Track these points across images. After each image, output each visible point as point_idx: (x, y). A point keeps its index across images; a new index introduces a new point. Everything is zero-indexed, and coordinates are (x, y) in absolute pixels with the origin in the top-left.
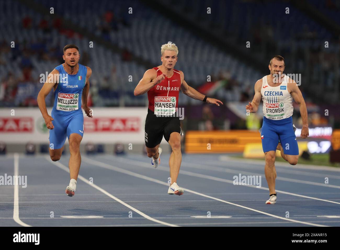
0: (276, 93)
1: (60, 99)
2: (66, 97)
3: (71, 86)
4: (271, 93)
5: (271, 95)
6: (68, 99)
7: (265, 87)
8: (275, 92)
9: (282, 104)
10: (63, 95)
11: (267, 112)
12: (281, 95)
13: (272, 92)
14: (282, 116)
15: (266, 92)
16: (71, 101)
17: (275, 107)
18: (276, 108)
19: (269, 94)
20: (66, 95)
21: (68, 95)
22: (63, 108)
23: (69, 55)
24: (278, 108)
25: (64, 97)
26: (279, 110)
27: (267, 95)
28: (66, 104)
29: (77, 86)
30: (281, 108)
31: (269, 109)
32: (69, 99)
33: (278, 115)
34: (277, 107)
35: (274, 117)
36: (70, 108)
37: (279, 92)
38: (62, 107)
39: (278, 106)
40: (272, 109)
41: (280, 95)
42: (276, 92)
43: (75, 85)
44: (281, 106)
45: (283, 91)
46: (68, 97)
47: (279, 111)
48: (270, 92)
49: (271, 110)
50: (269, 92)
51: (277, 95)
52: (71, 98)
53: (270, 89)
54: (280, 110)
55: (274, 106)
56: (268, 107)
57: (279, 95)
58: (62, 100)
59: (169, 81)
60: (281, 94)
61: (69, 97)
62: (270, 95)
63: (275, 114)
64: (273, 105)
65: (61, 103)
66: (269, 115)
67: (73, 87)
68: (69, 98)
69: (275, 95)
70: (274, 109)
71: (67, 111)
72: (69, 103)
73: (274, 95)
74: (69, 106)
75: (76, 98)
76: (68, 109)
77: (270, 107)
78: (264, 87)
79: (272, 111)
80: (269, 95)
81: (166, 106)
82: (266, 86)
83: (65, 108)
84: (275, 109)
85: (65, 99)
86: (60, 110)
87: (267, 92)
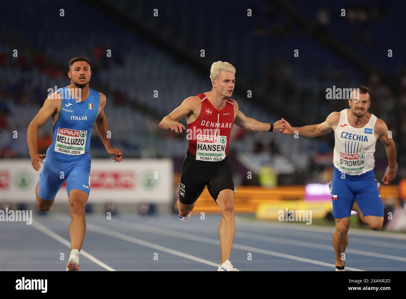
0: (357, 138)
1: (60, 137)
2: (68, 134)
3: (77, 117)
4: (351, 136)
5: (351, 139)
6: (71, 138)
7: (343, 125)
8: (356, 136)
9: (363, 155)
10: (65, 130)
11: (341, 163)
12: (366, 141)
13: (352, 134)
14: (360, 170)
15: (343, 133)
16: (75, 141)
17: (354, 158)
18: (354, 160)
19: (348, 136)
20: (68, 131)
21: (71, 132)
22: (64, 149)
23: (78, 70)
24: (357, 160)
25: (66, 134)
26: (358, 162)
27: (345, 137)
28: (68, 143)
29: (86, 118)
30: (362, 159)
31: (344, 160)
32: (73, 138)
33: (356, 169)
34: (355, 158)
35: (351, 171)
36: (74, 150)
37: (362, 136)
38: (62, 148)
39: (357, 158)
40: (349, 160)
41: (364, 141)
42: (358, 135)
43: (83, 117)
44: (362, 157)
45: (368, 135)
46: (72, 134)
47: (358, 164)
48: (350, 134)
49: (347, 162)
50: (348, 134)
51: (360, 140)
52: (76, 136)
53: (350, 129)
54: (360, 162)
55: (352, 157)
56: (344, 158)
57: (362, 141)
58: (63, 138)
59: (219, 114)
60: (366, 139)
61: (74, 134)
62: (349, 138)
63: (353, 167)
64: (350, 156)
65: (62, 142)
66: (343, 168)
67: (79, 119)
68: (73, 136)
69: (357, 140)
70: (352, 160)
71: (68, 154)
72: (72, 143)
73: (355, 140)
74: (72, 147)
75: (83, 137)
76: (71, 152)
77: (346, 158)
78: (341, 126)
79: (348, 164)
80: (347, 138)
81: (212, 148)
82: (345, 125)
83: (67, 149)
84: (353, 162)
85: (67, 137)
86: (60, 151)
87: (346, 133)
